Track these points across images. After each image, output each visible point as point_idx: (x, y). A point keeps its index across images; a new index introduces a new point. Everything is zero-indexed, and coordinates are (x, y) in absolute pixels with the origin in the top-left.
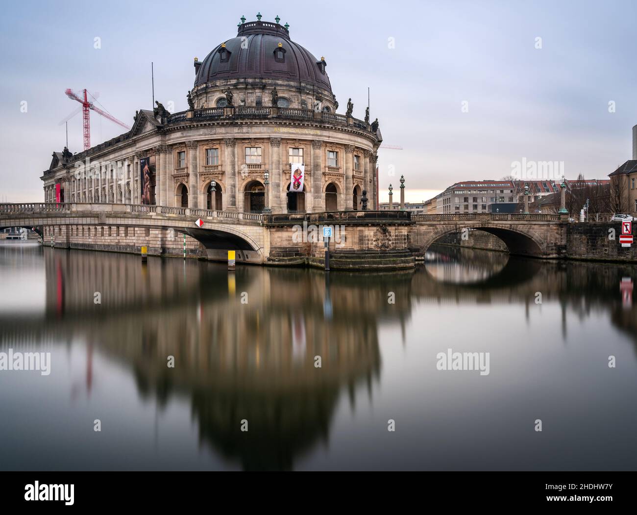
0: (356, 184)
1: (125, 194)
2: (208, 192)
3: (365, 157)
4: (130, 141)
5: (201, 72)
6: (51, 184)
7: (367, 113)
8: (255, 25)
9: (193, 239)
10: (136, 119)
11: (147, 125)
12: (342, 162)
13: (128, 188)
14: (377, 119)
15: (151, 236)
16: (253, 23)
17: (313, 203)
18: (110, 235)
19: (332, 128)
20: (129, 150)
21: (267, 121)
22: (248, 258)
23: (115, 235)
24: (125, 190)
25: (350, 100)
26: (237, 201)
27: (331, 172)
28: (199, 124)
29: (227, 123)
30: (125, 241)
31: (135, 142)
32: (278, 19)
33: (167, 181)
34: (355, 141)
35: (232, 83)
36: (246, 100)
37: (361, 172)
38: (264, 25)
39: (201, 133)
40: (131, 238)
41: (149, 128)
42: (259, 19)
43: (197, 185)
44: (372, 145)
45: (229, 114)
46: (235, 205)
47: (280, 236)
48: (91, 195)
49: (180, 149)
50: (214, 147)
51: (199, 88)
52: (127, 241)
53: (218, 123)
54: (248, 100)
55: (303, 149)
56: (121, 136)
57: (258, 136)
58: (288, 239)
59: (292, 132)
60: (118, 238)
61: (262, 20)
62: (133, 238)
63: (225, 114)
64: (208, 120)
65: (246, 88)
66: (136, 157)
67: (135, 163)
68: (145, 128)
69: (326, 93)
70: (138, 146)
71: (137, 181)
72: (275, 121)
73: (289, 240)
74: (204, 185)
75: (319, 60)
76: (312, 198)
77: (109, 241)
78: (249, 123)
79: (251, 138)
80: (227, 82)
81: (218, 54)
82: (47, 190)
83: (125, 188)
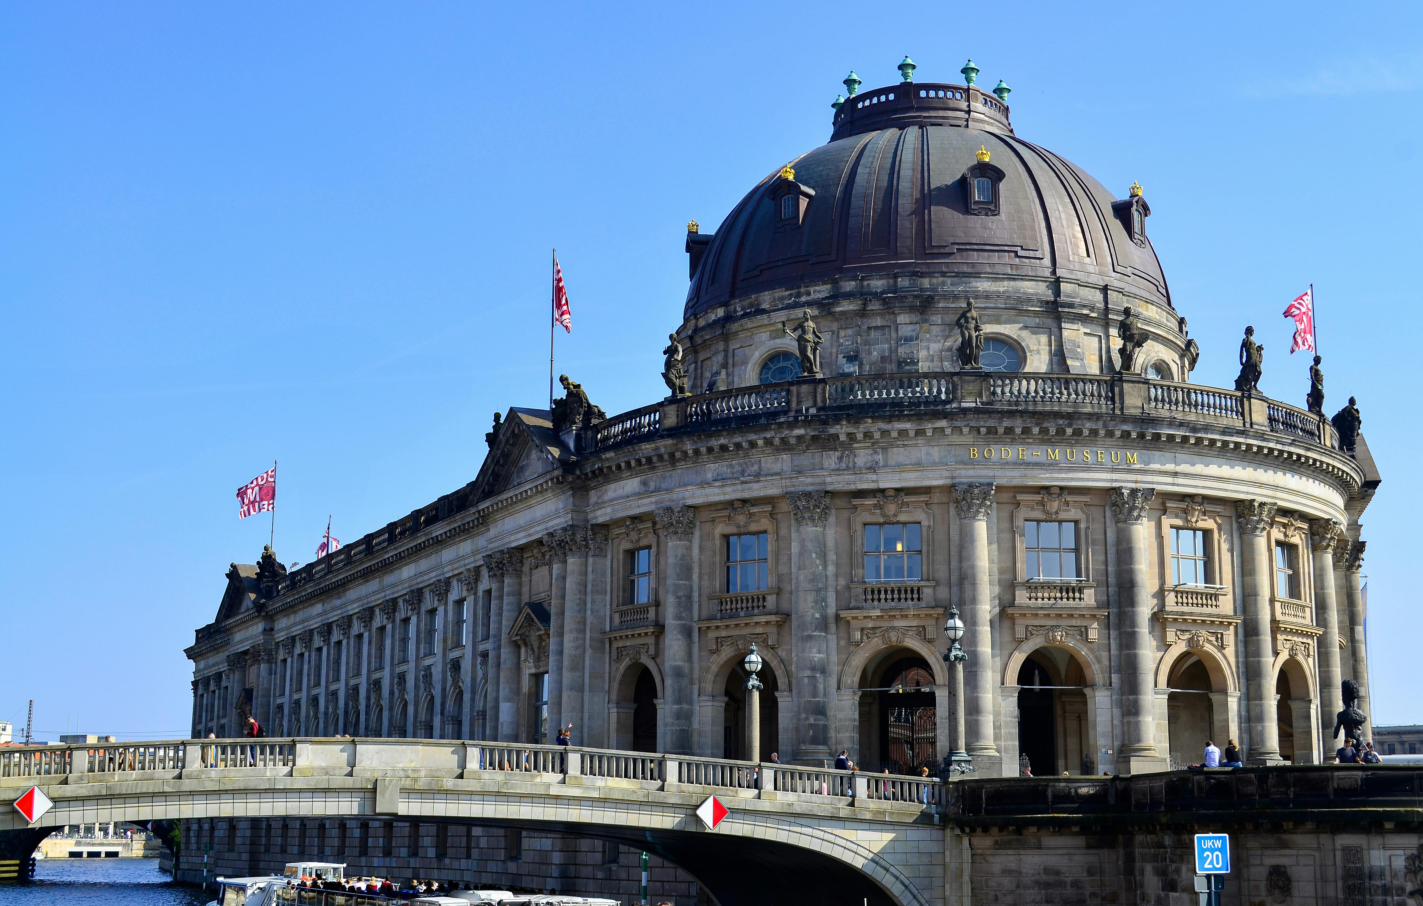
0: (1284, 656)
1: (443, 704)
2: (727, 693)
3: (1316, 549)
4: (469, 515)
5: (708, 267)
6: (214, 670)
7: (1316, 377)
8: (891, 97)
10: (491, 439)
11: (528, 456)
13: (456, 681)
14: (1352, 401)
15: (525, 857)
16: (886, 91)
17: (1118, 731)
19: (1185, 439)
20: (465, 547)
21: (943, 423)
23: (404, 852)
24: (444, 689)
25: (1249, 331)
26: (832, 725)
27: (1185, 609)
28: (703, 445)
29: (799, 438)
31: (484, 521)
32: (969, 70)
33: (589, 652)
34: (1276, 487)
35: (813, 296)
36: (863, 355)
37: (1303, 608)
38: (923, 94)
39: (710, 478)
40: (456, 864)
42: (905, 75)
43: (691, 670)
44: (1338, 499)
45: (804, 405)
46: (825, 742)
47: (1013, 866)
48: (336, 707)
49: (633, 537)
50: (754, 527)
51: (702, 323)
53: (769, 441)
54: (870, 353)
55: (1076, 522)
56: (440, 499)
57: (910, 480)
58: (1044, 878)
59: (1035, 459)
60: (413, 862)
61: (915, 77)
62: (464, 863)
63: (794, 405)
64: (732, 432)
65: (863, 313)
66: (485, 572)
67: (480, 593)
68: (522, 469)
69: (1151, 312)
70: (493, 532)
71: (485, 655)
72: (973, 424)
73: (1047, 885)
74: (714, 668)
75: (1121, 195)
76: (1117, 712)
78: (877, 435)
79: (882, 491)
80: (798, 295)
81: (767, 202)
82: (200, 692)
83: (444, 681)
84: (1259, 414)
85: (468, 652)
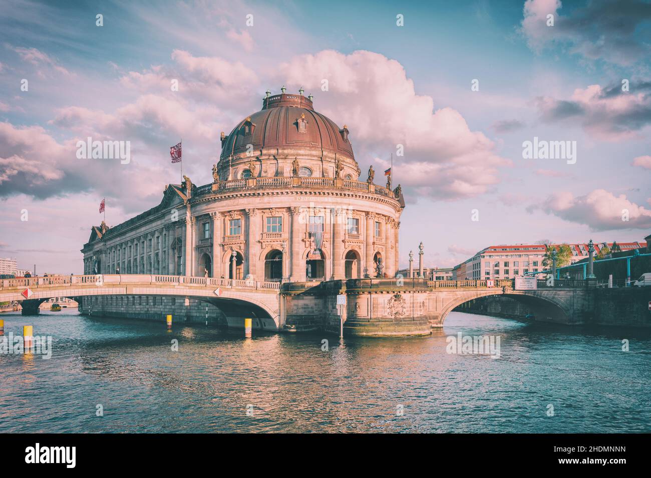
0: (376, 251)
1: (154, 265)
2: (230, 261)
3: (387, 223)
4: (160, 214)
5: (227, 145)
7: (389, 180)
8: (279, 98)
9: (215, 307)
10: (165, 193)
12: (363, 229)
13: (157, 258)
14: (399, 185)
15: (177, 304)
16: (277, 96)
18: (140, 304)
19: (352, 195)
20: (159, 222)
21: (288, 190)
22: (265, 326)
23: (144, 304)
25: (371, 167)
27: (351, 239)
28: (223, 195)
29: (249, 194)
30: (153, 309)
31: (163, 216)
34: (376, 208)
37: (382, 239)
39: (225, 204)
40: (158, 307)
42: (283, 91)
44: (394, 211)
45: (250, 185)
47: (296, 304)
48: (125, 266)
49: (205, 220)
50: (237, 218)
51: (225, 161)
52: (155, 309)
53: (241, 195)
54: (270, 171)
56: (151, 209)
57: (279, 205)
58: (304, 306)
59: (313, 200)
60: (147, 306)
62: (161, 306)
63: (247, 185)
64: (231, 192)
65: (268, 159)
66: (164, 229)
67: (163, 235)
68: (174, 201)
69: (348, 161)
70: (166, 218)
71: (165, 252)
72: (296, 191)
73: (305, 308)
75: (342, 128)
76: (332, 265)
77: (139, 309)
78: (270, 194)
79: (271, 208)
80: (251, 154)
83: (154, 259)
84: (372, 188)
85: (160, 251)
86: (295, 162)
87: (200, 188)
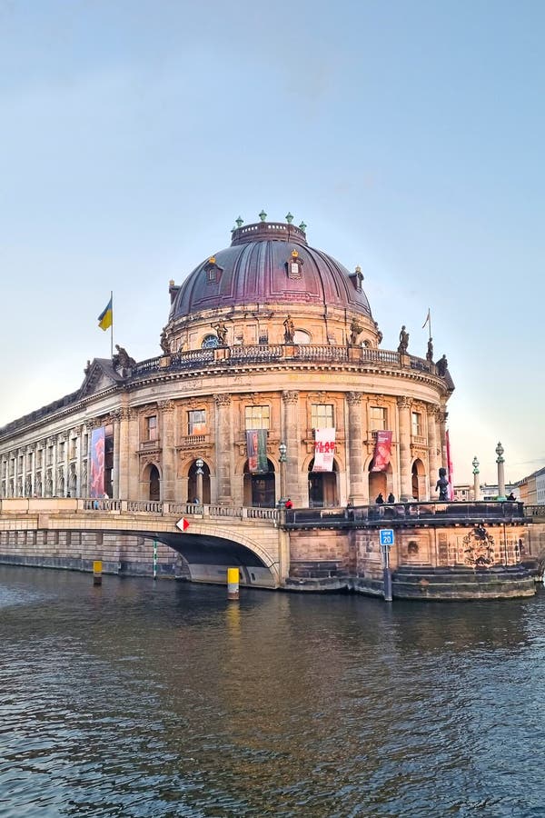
0: (415, 458)
1: (68, 482)
3: (429, 415)
4: (78, 404)
5: (179, 300)
7: (430, 347)
8: (256, 228)
9: (166, 548)
10: (87, 372)
11: (102, 379)
12: (393, 423)
13: (73, 472)
14: (444, 356)
15: (105, 543)
16: (254, 225)
17: (349, 488)
18: (45, 543)
19: (377, 371)
20: (76, 417)
21: (278, 365)
22: (254, 579)
23: (52, 543)
24: (68, 476)
25: (404, 328)
26: (232, 488)
28: (178, 375)
29: (218, 371)
30: (66, 551)
31: (84, 406)
32: (289, 217)
33: (130, 460)
34: (414, 391)
35: (224, 312)
36: (245, 337)
37: (423, 439)
38: (270, 227)
39: (180, 388)
40: (75, 547)
41: (105, 383)
42: (263, 219)
43: (174, 467)
44: (438, 396)
45: (220, 358)
46: (230, 495)
47: (306, 543)
48: (21, 484)
49: (149, 412)
50: (199, 408)
51: (176, 323)
52: (70, 551)
53: (206, 372)
54: (247, 336)
55: (332, 405)
56: (65, 397)
57: (264, 388)
58: (319, 547)
60: (57, 546)
61: (266, 221)
62: (79, 547)
63: (216, 358)
64: (190, 369)
65: (245, 320)
66: (85, 427)
67: (83, 436)
68: (99, 384)
69: (364, 319)
70: (89, 410)
71: (86, 461)
72: (291, 366)
73: (320, 550)
74: (183, 466)
75: (352, 271)
76: (349, 481)
77: (44, 551)
78: (251, 370)
79: (253, 393)
80: (217, 312)
81: (203, 272)
83: (68, 473)
84: (407, 362)
85: (78, 460)
86: (287, 322)
87: (142, 363)
